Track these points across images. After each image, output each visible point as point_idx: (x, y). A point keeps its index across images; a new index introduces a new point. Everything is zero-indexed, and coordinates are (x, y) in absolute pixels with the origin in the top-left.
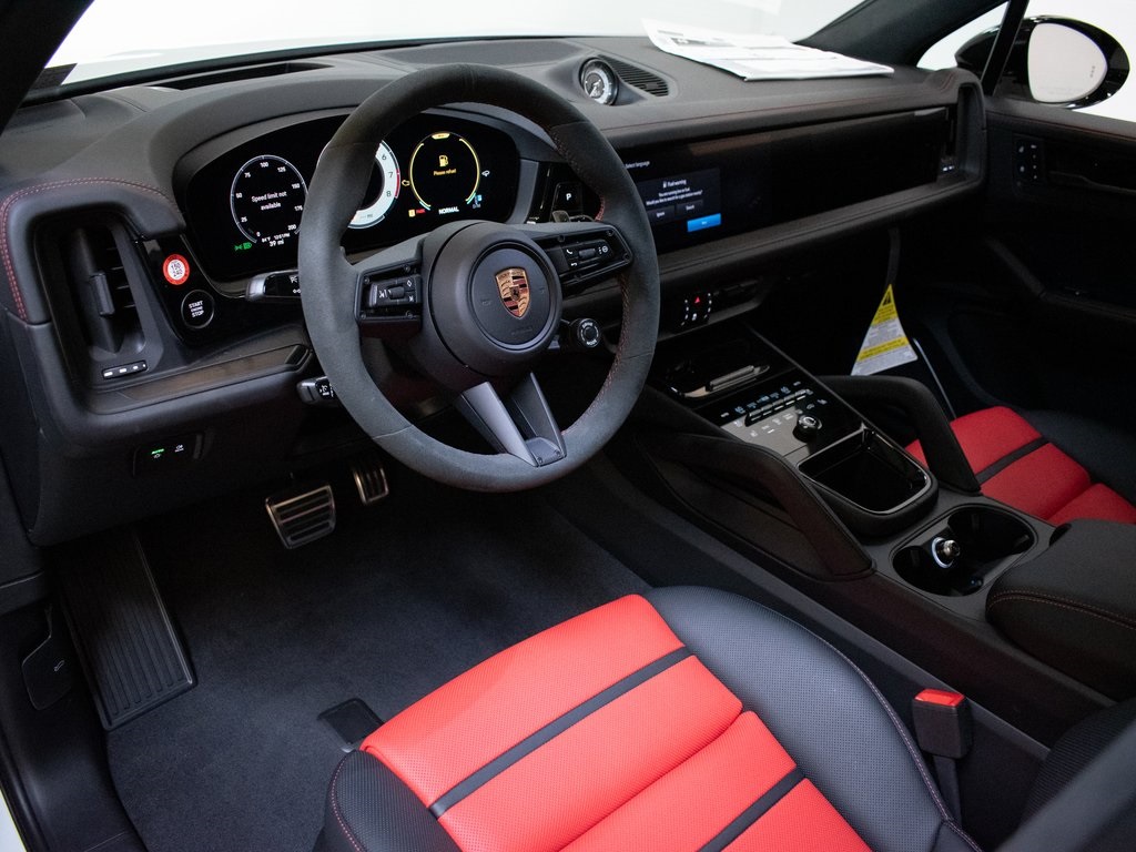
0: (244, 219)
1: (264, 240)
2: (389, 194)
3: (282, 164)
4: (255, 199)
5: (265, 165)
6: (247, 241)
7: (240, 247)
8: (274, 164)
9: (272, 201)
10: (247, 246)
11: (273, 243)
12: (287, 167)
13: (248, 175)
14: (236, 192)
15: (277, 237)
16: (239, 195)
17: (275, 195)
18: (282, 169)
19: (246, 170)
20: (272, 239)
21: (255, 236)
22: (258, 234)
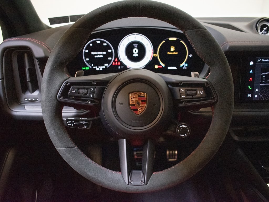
0: (87, 59)
1: (94, 67)
2: (147, 58)
3: (105, 43)
4: (93, 53)
5: (98, 42)
6: (87, 66)
7: (85, 68)
8: (102, 42)
9: (100, 55)
10: (87, 68)
11: (97, 69)
12: (107, 44)
13: (91, 45)
14: (86, 49)
15: (99, 67)
16: (87, 51)
17: (101, 53)
18: (105, 44)
19: (91, 43)
20: (98, 67)
21: (91, 65)
22: (92, 65)
